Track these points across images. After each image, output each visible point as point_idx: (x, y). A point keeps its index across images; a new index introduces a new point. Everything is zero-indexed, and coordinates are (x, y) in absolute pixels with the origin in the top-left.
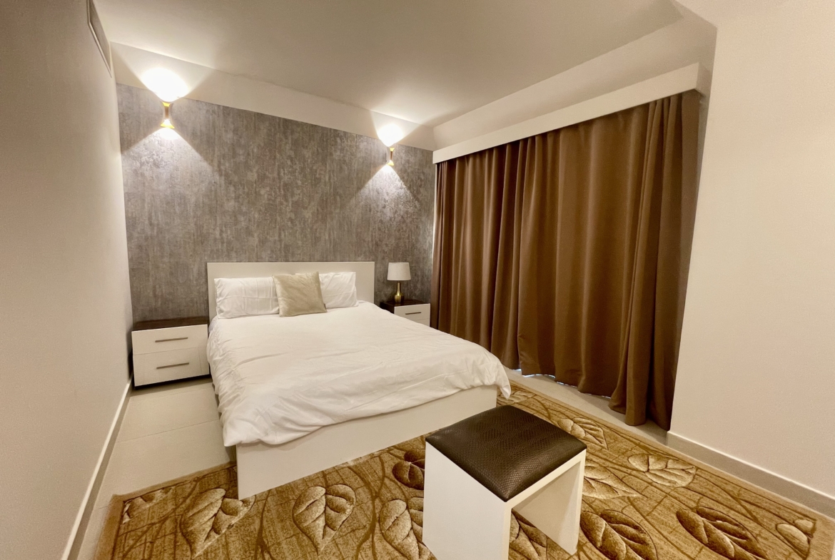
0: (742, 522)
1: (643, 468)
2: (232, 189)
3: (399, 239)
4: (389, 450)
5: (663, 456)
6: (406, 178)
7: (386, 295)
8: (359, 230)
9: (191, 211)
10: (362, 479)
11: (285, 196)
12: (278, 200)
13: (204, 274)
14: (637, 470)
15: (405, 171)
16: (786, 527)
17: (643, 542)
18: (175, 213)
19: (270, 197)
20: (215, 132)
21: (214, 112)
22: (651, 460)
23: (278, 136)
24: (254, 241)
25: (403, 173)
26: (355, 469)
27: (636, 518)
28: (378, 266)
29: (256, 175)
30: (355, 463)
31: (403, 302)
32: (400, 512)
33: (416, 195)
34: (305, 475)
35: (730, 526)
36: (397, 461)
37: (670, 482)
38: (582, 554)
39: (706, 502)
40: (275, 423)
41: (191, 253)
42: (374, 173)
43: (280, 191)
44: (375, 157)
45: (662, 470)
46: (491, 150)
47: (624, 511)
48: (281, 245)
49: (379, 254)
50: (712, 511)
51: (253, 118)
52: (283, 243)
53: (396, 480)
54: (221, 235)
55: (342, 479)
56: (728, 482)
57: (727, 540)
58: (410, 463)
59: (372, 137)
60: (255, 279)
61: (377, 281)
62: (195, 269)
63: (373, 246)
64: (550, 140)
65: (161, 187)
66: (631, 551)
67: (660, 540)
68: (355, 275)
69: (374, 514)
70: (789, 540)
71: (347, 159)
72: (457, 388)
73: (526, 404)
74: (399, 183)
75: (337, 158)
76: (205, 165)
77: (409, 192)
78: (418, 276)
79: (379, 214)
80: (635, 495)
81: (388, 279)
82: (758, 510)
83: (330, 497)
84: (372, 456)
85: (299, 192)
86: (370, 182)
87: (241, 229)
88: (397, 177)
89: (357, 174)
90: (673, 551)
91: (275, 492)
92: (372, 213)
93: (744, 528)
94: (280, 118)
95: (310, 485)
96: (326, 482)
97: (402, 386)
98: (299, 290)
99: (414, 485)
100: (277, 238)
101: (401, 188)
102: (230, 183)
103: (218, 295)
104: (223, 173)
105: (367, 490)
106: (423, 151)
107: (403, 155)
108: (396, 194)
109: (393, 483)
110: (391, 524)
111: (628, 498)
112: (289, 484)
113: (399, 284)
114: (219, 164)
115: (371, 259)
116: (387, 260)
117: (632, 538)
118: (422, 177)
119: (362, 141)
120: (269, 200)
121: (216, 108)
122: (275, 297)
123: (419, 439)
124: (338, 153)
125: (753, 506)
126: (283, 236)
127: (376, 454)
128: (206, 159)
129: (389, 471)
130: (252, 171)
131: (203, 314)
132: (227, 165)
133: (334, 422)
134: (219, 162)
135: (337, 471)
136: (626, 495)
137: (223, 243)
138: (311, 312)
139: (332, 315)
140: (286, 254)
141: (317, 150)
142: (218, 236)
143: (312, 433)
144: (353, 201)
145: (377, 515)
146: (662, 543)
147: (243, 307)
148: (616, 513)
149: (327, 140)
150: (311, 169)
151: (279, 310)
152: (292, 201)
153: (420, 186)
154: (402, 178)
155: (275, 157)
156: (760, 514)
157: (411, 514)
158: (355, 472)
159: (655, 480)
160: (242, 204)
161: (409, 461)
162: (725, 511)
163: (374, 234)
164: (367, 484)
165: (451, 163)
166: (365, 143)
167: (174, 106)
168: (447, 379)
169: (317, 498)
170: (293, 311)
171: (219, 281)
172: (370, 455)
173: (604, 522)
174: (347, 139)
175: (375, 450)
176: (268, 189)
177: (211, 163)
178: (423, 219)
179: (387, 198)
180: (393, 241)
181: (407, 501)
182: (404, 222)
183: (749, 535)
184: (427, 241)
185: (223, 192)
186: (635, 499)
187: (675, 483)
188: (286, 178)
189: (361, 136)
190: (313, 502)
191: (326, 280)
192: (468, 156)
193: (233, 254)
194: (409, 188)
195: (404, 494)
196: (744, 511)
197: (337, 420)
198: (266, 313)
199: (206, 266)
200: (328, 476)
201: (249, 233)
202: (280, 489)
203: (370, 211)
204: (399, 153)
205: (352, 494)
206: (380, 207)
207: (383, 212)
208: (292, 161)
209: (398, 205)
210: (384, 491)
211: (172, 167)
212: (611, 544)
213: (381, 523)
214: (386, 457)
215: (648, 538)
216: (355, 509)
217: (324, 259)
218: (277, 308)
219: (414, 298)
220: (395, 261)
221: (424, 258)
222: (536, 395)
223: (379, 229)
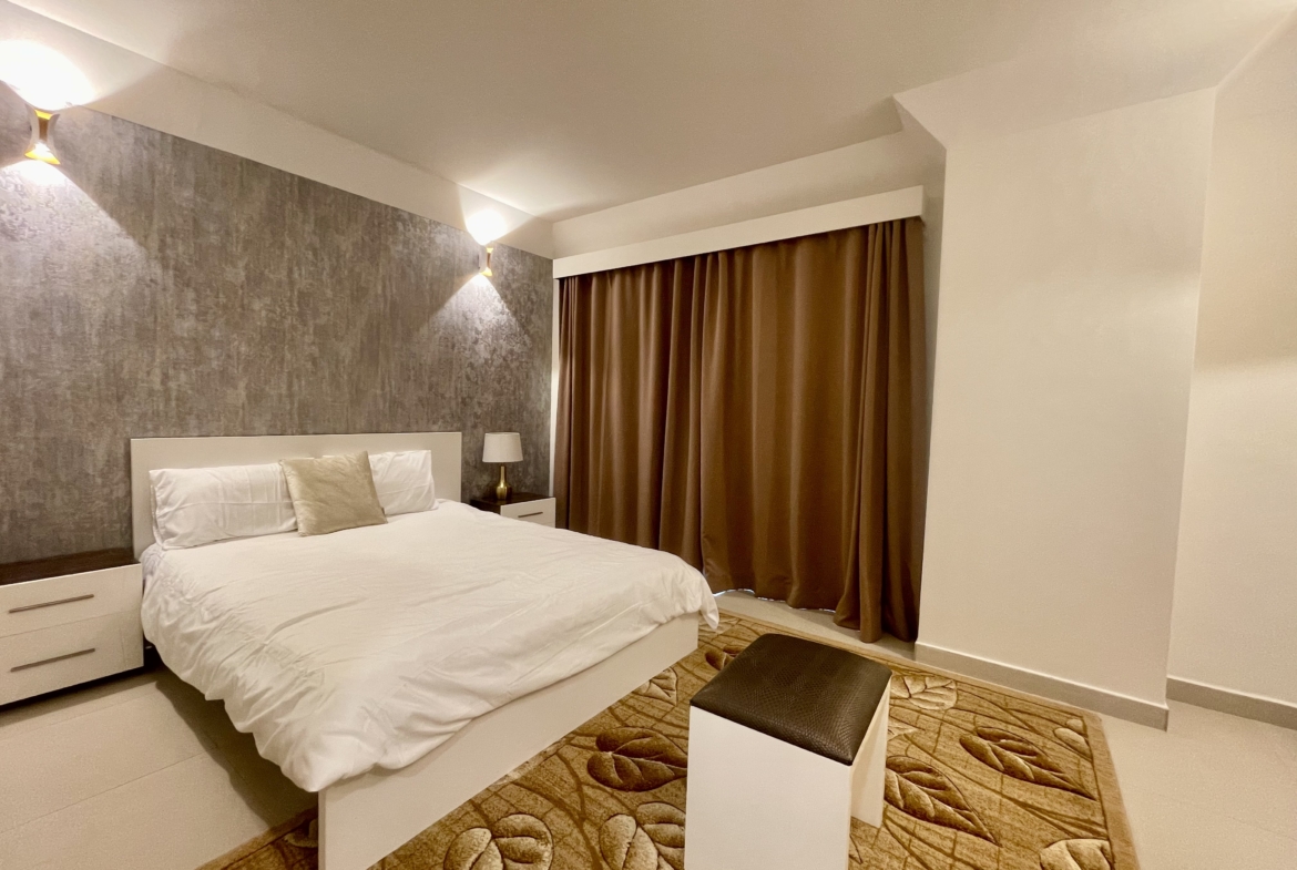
0: (1024, 735)
1: (905, 695)
2: (190, 295)
3: (501, 394)
4: (568, 740)
5: (919, 675)
6: (509, 297)
7: (478, 487)
8: (434, 379)
9: (94, 332)
10: (546, 797)
11: (301, 315)
12: (288, 322)
13: (122, 461)
14: (900, 698)
15: (508, 286)
16: (1062, 731)
17: (943, 787)
18: (52, 334)
19: (271, 315)
20: (153, 182)
21: (151, 144)
22: (908, 682)
23: (289, 206)
24: (238, 395)
25: (505, 288)
26: (526, 784)
27: (924, 759)
28: (467, 439)
29: (243, 274)
30: (523, 773)
31: (512, 497)
32: (631, 834)
33: (524, 324)
34: (442, 815)
35: (1015, 743)
36: (589, 755)
37: (937, 704)
38: (889, 823)
39: (981, 721)
40: (400, 728)
41: (91, 420)
42: (460, 286)
43: (291, 306)
44: (460, 260)
45: (923, 692)
46: (649, 267)
47: (909, 754)
48: (292, 403)
49: (470, 420)
50: (991, 730)
51: (239, 169)
52: (296, 399)
53: (601, 786)
54: (163, 383)
55: (512, 805)
56: (992, 692)
57: (1020, 761)
58: (610, 753)
59: (456, 226)
60: (243, 467)
61: (465, 463)
62: (99, 450)
63: (457, 404)
64: (738, 260)
65: (19, 281)
66: (937, 802)
67: (959, 778)
68: (430, 456)
69: (592, 849)
70: (1070, 745)
71: (414, 259)
72: (656, 622)
73: (734, 635)
74: (499, 304)
75: (397, 257)
76: (130, 244)
77: (514, 320)
78: (529, 455)
79: (467, 352)
80: (911, 730)
81: (485, 460)
82: (1030, 718)
83: (504, 841)
84: (545, 756)
85: (327, 309)
86: (453, 301)
87: (209, 374)
88: (496, 294)
89: (431, 285)
90: (978, 789)
91: (396, 862)
92: (456, 351)
93: (1028, 743)
94: (292, 176)
95: (458, 831)
96: (486, 817)
97: (583, 630)
98: (334, 484)
99: (632, 786)
100: (284, 391)
101: (502, 313)
102: (188, 285)
103: (159, 503)
104: (172, 263)
105: (562, 813)
106: (535, 258)
107: (505, 262)
108: (494, 321)
109: (598, 791)
110: (624, 856)
111: (905, 735)
112: (416, 838)
113: (503, 468)
114: (163, 246)
115: (454, 428)
116: (481, 430)
117: (932, 785)
118: (534, 297)
119: (440, 232)
120: (270, 321)
121: (158, 137)
122: (287, 501)
123: (607, 712)
124: (400, 248)
125: (1023, 713)
126: (296, 388)
127: (551, 750)
128: (132, 234)
129: (583, 774)
130: (235, 267)
131: (119, 543)
132: (181, 249)
133: (491, 708)
134: (163, 241)
135: (496, 794)
136: (902, 733)
137: (168, 400)
138: (359, 523)
139: (395, 526)
140: (304, 420)
141: (363, 239)
142: (157, 386)
143: (456, 733)
144: (424, 330)
145: (597, 848)
146: (963, 782)
147: (221, 524)
148: (902, 759)
149: (380, 224)
150: (351, 271)
151: (296, 523)
152: (316, 326)
153: (532, 311)
154: (504, 297)
155: (283, 244)
156: (1034, 722)
157: (648, 833)
158: (529, 789)
159: (922, 706)
160: (213, 326)
161: (607, 750)
162: (1002, 726)
163: (459, 386)
164: (559, 804)
165: (585, 280)
166: (445, 236)
167: (59, 120)
168: (642, 611)
169: (481, 849)
170: (325, 524)
171: (161, 475)
172: (540, 754)
173: (894, 773)
174: (415, 227)
175: (546, 743)
176: (268, 300)
177: (143, 242)
178: (537, 362)
179: (480, 328)
180: (490, 398)
181: (632, 813)
182: (508, 367)
183: (1037, 750)
184: (543, 399)
185: (169, 301)
186: (913, 734)
187: (943, 704)
188: (303, 283)
189: (439, 224)
190: (477, 859)
191: (381, 465)
192: (612, 272)
193: (193, 422)
194: (515, 313)
195: (624, 804)
196: (1020, 723)
197: (497, 704)
198: (269, 531)
199: (128, 445)
200: (484, 806)
201: (226, 377)
202: (402, 853)
203: (453, 347)
204: (499, 257)
205: (540, 826)
206: (469, 343)
207: (474, 350)
208: (315, 254)
209: (497, 340)
210: (590, 807)
211: (48, 242)
212: (913, 799)
213: (609, 860)
214: (569, 752)
215: (946, 780)
216: (557, 848)
217: (373, 428)
218: (293, 520)
219: (523, 490)
220: (494, 431)
221: (538, 426)
222: (740, 620)
223: (468, 378)
